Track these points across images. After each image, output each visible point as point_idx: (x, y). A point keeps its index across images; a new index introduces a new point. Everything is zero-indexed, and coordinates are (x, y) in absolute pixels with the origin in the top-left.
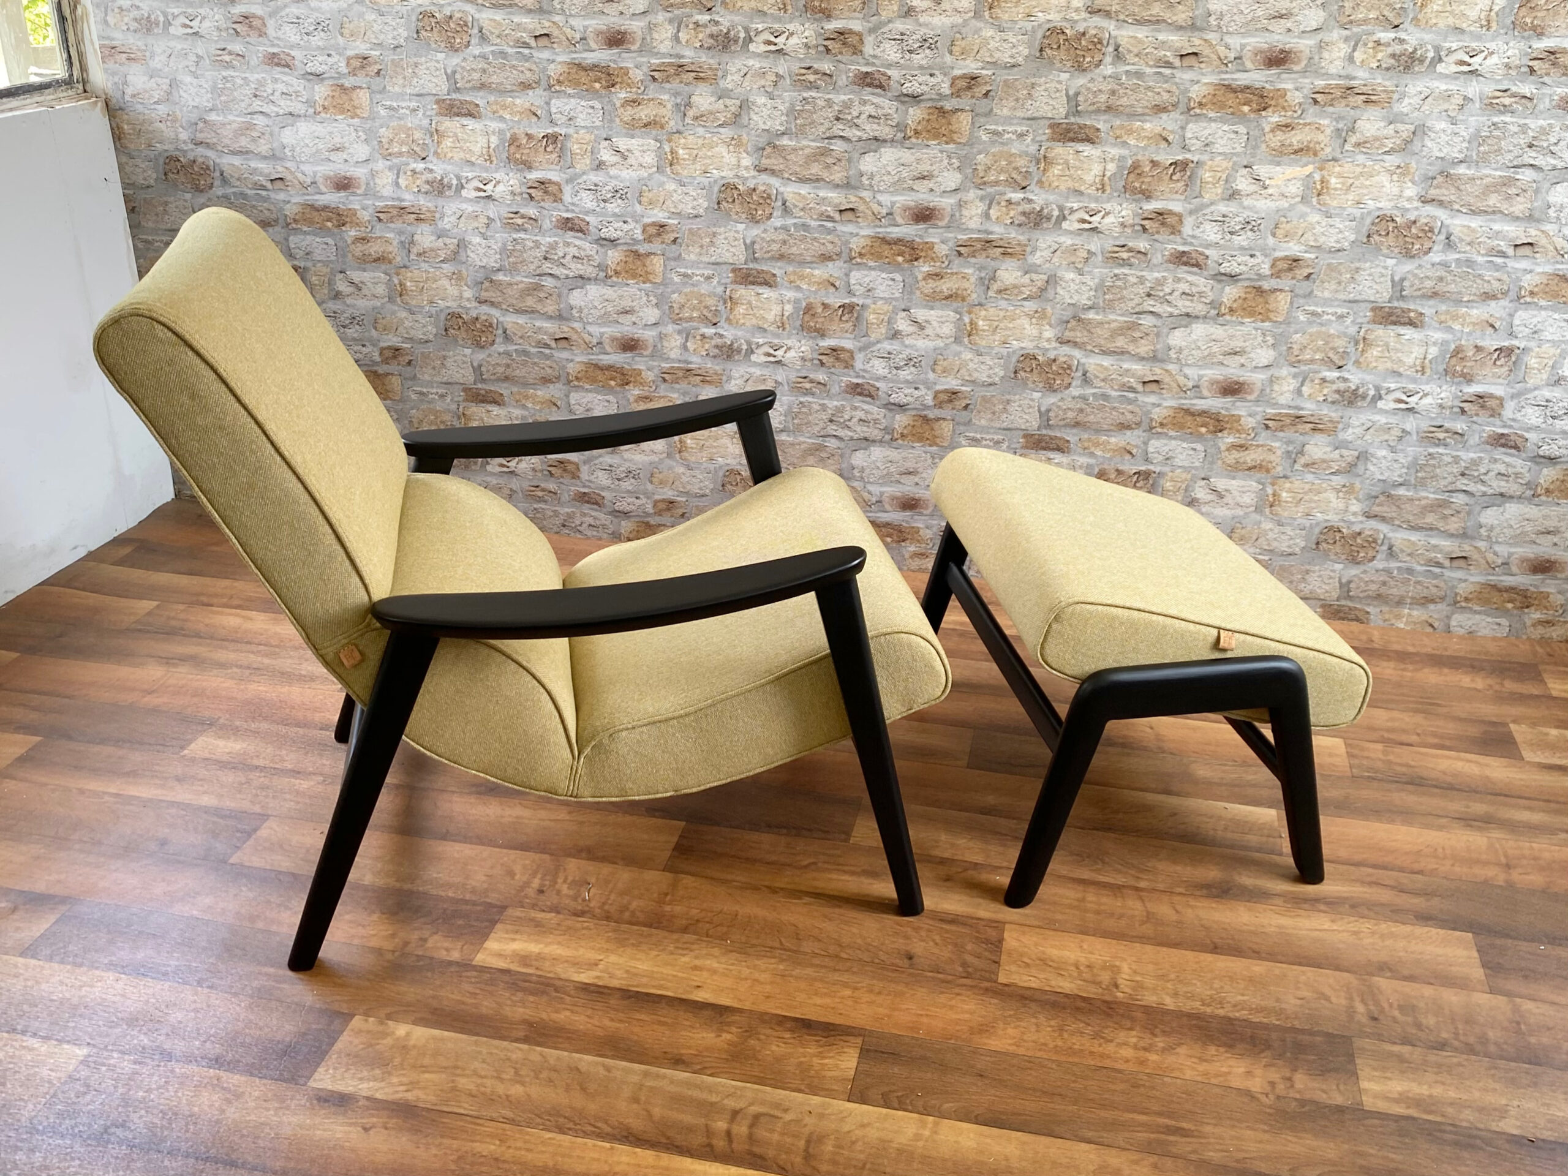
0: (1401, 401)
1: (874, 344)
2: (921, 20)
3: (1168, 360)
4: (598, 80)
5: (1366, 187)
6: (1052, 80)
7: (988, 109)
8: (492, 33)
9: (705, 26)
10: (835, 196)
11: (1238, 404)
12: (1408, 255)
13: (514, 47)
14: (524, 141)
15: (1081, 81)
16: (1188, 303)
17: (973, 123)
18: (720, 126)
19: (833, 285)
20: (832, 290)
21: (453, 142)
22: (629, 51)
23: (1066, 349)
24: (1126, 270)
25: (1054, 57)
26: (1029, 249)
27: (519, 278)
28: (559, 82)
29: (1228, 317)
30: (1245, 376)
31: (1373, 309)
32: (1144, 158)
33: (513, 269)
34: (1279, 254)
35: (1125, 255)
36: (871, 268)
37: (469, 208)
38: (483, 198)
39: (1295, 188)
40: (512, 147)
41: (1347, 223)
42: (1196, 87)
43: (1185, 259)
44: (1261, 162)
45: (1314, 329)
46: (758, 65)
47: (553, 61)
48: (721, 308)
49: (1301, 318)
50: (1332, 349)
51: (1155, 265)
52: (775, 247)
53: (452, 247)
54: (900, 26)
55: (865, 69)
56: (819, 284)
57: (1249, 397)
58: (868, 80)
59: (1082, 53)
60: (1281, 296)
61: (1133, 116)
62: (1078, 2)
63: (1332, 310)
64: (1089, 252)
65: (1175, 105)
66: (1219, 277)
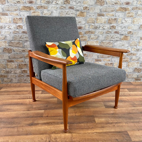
3: (114, 47)
4: (28, 9)
5: (139, 21)
6: (98, 7)
7: (89, 12)
8: (10, 1)
13: (13, 4)
15: (102, 7)
16: (117, 39)
17: (87, 14)
21: (3, 20)
22: (33, 4)
24: (108, 34)
25: (98, 4)
26: (95, 32)
28: (21, 9)
29: (122, 40)
30: (124, 48)
31: (140, 38)
32: (110, 18)
33: (15, 40)
34: (128, 31)
35: (108, 32)
37: (7, 31)
38: (9, 29)
39: (130, 22)
40: (14, 20)
41: (137, 26)
42: (117, 8)
43: (116, 32)
44: (126, 18)
45: (133, 41)
47: (20, 6)
50: (135, 44)
51: (112, 33)
55: (70, 6)
59: (102, 3)
60: (129, 37)
61: (109, 12)
63: (135, 38)
64: (103, 32)
65: (114, 11)
66: (121, 35)
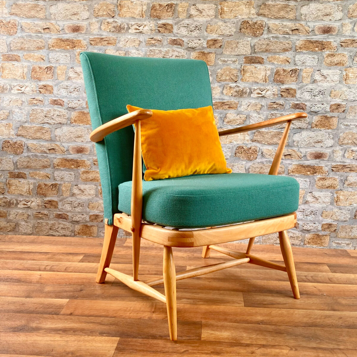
2: (195, 19)
3: (294, 146)
4: (68, 45)
6: (245, 41)
7: (222, 52)
8: (26, 28)
9: (111, 23)
11: (321, 162)
13: (35, 33)
14: (38, 70)
15: (256, 40)
16: (300, 124)
17: (216, 58)
21: (9, 71)
22: (81, 33)
23: (254, 144)
24: (276, 112)
25: (245, 32)
27: (34, 125)
28: (53, 46)
29: (315, 128)
30: (323, 151)
32: (280, 69)
33: (32, 121)
34: (333, 103)
35: (275, 106)
37: (14, 97)
38: (20, 93)
39: (336, 78)
40: (33, 72)
42: (298, 42)
43: (298, 106)
44: (324, 69)
45: (347, 131)
46: (132, 38)
47: (51, 38)
49: (343, 127)
50: (354, 138)
51: (286, 109)
53: (6, 114)
54: (187, 21)
55: (174, 38)
57: (325, 159)
58: (175, 42)
59: (255, 30)
60: (334, 119)
61: (275, 53)
62: (253, 11)
63: (354, 123)
64: (261, 105)
65: (291, 49)
66: (311, 113)
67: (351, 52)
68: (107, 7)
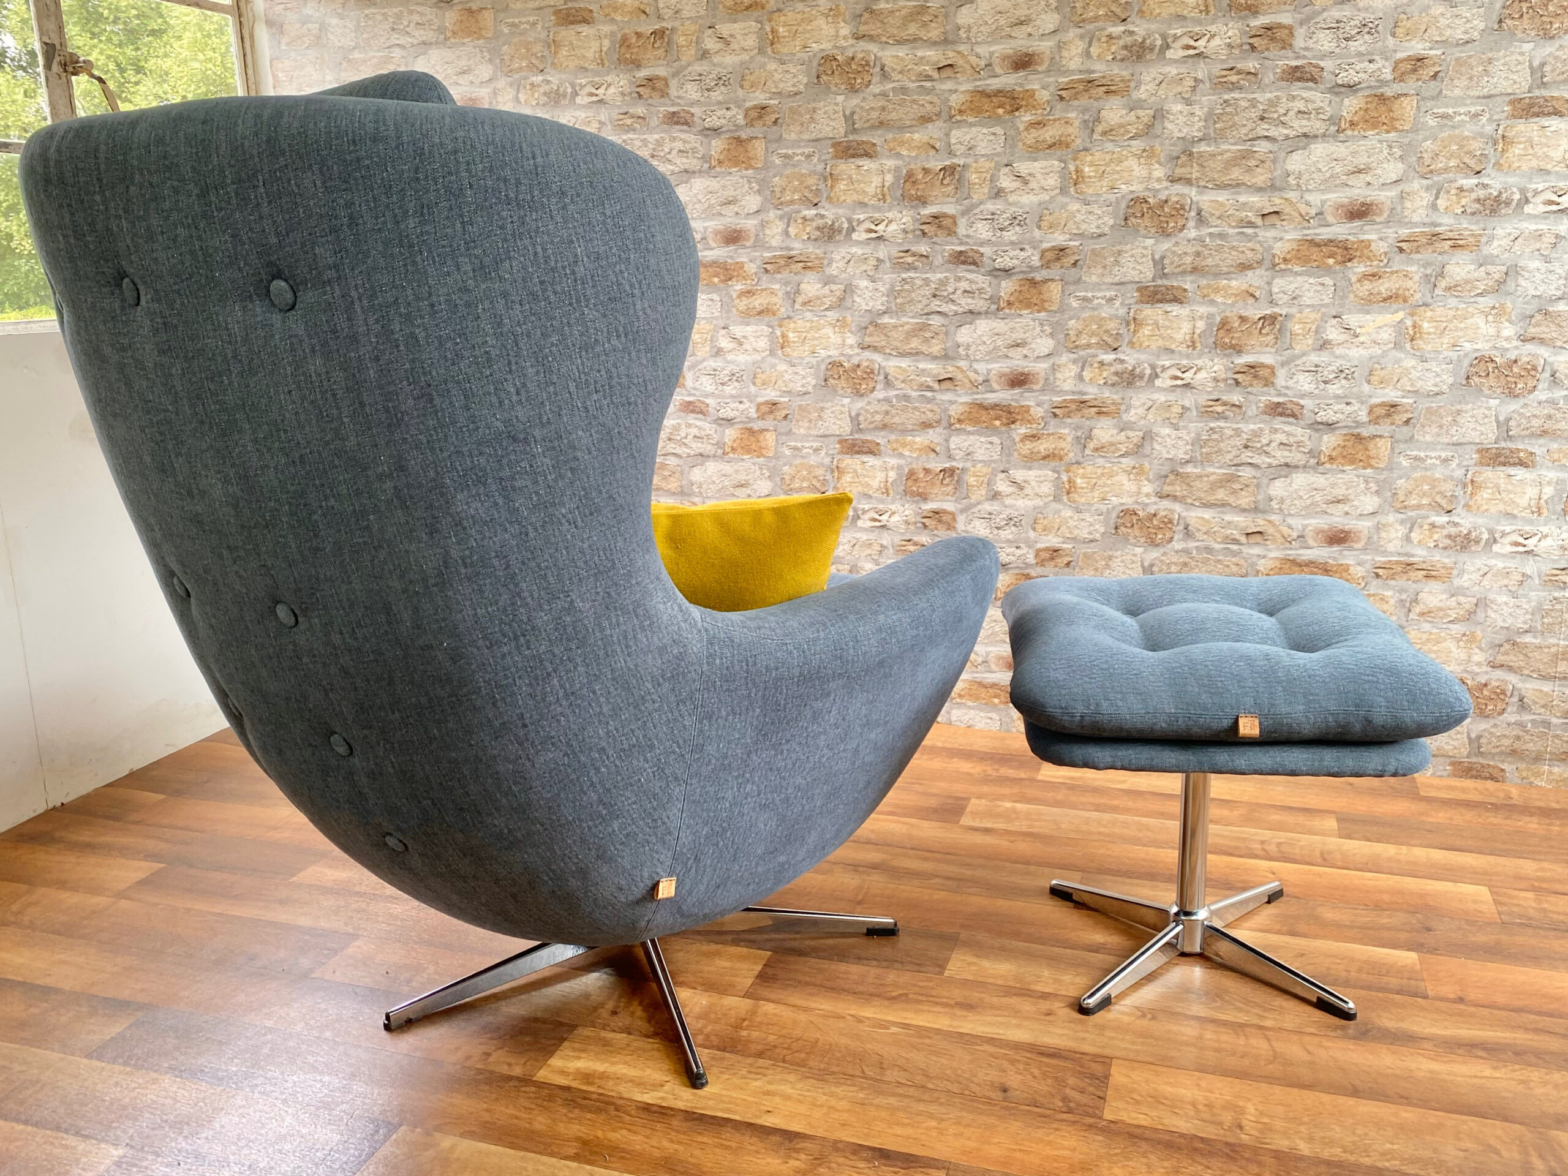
0: (1517, 544)
1: (975, 505)
2: (1011, 200)
3: (1272, 511)
4: (716, 275)
5: (1462, 330)
6: (1138, 247)
7: (1077, 278)
9: (812, 220)
10: (934, 368)
11: (1346, 553)
12: (1512, 394)
15: (1166, 245)
16: (1286, 453)
17: (1063, 291)
18: (826, 309)
19: (934, 451)
20: (933, 455)
22: (744, 247)
23: (1166, 504)
24: (1222, 424)
25: (1139, 225)
26: (1123, 407)
29: (1328, 466)
30: (1350, 524)
31: (1479, 451)
32: (1232, 314)
34: (1375, 401)
35: (1220, 409)
36: (969, 433)
39: (1386, 335)
41: (1444, 366)
42: (1279, 244)
43: (1280, 410)
44: (1350, 312)
45: (1417, 474)
46: (860, 252)
48: (829, 477)
49: (1404, 463)
50: (1438, 493)
51: (1250, 417)
52: (878, 417)
54: (990, 206)
55: (959, 248)
56: (920, 450)
57: (1356, 546)
58: (962, 258)
59: (1165, 219)
60: (1380, 442)
61: (1217, 275)
62: (1159, 172)
63: (1436, 454)
64: (1183, 407)
65: (1260, 263)
66: (1316, 426)
67: (1427, 265)
68: (801, 183)
